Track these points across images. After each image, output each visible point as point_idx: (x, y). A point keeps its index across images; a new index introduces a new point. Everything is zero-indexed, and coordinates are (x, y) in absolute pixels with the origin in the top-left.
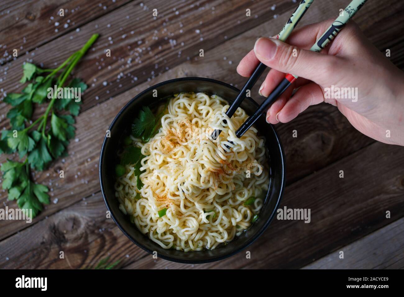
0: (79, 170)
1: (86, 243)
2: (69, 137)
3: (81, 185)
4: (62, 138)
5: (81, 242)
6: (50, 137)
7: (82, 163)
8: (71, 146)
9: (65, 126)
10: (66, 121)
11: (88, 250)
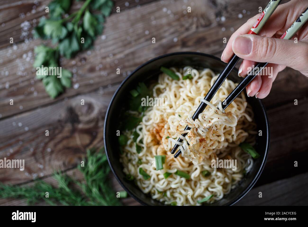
0: (101, 63)
1: (96, 127)
2: (97, 33)
3: (100, 77)
4: (91, 32)
5: (92, 125)
6: (80, 30)
7: (104, 58)
8: (97, 42)
9: (95, 23)
10: (97, 19)
11: (97, 133)
